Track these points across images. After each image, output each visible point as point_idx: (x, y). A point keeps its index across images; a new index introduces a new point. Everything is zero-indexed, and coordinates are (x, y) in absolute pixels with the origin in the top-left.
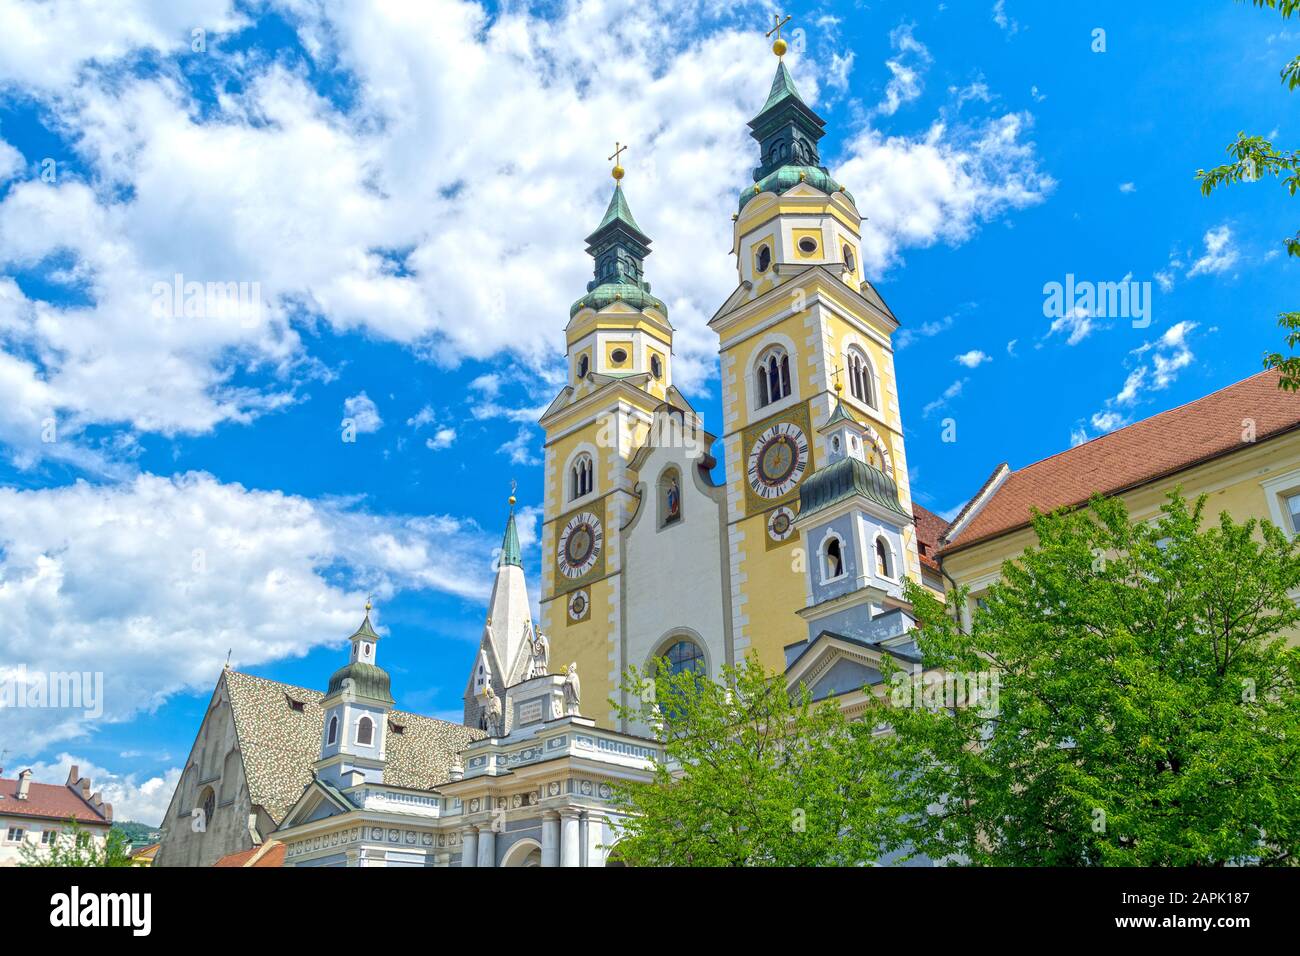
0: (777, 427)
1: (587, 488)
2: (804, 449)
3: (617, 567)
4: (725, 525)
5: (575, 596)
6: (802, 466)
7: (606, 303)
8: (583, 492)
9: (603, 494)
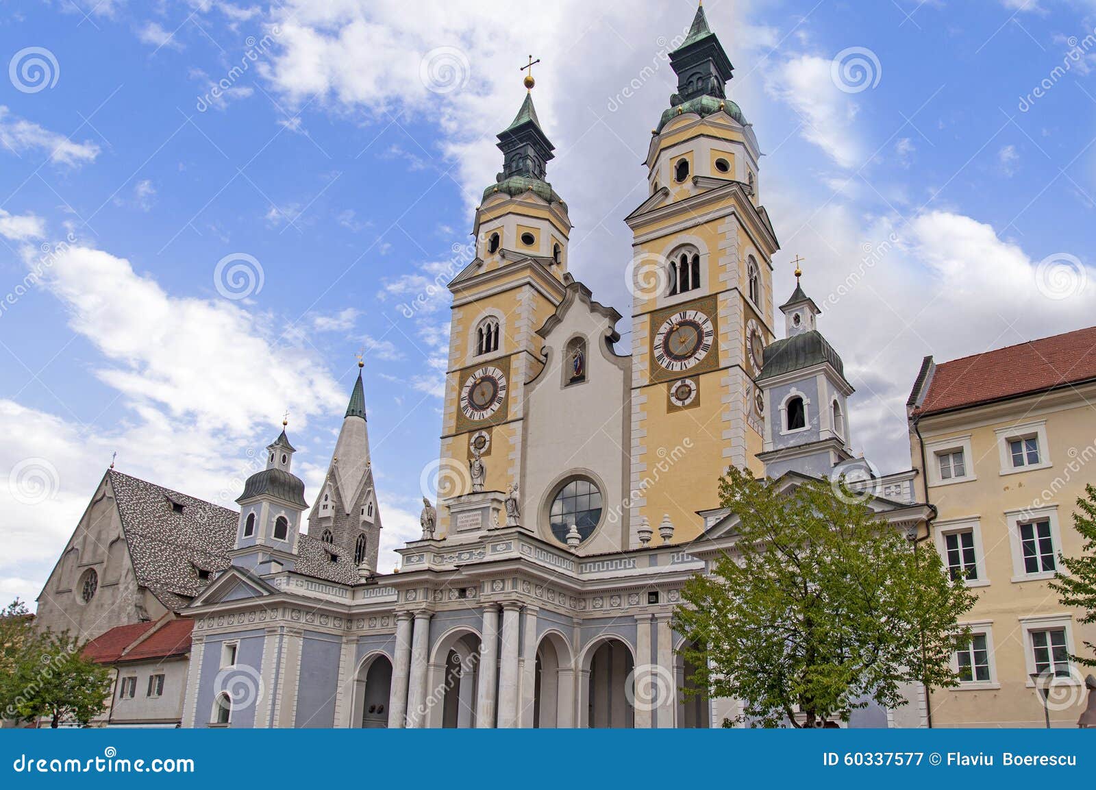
0: (685, 314)
1: (492, 346)
2: (708, 334)
3: (520, 415)
4: (628, 389)
5: (477, 435)
6: (706, 348)
7: (520, 191)
8: (488, 350)
9: (508, 353)
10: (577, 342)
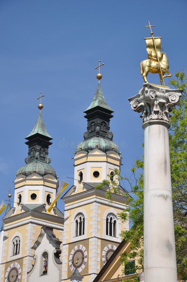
0: (79, 246)
1: (18, 252)
2: (86, 257)
4: (60, 280)
6: (85, 263)
7: (30, 174)
8: (16, 254)
9: (22, 257)
10: (45, 255)
